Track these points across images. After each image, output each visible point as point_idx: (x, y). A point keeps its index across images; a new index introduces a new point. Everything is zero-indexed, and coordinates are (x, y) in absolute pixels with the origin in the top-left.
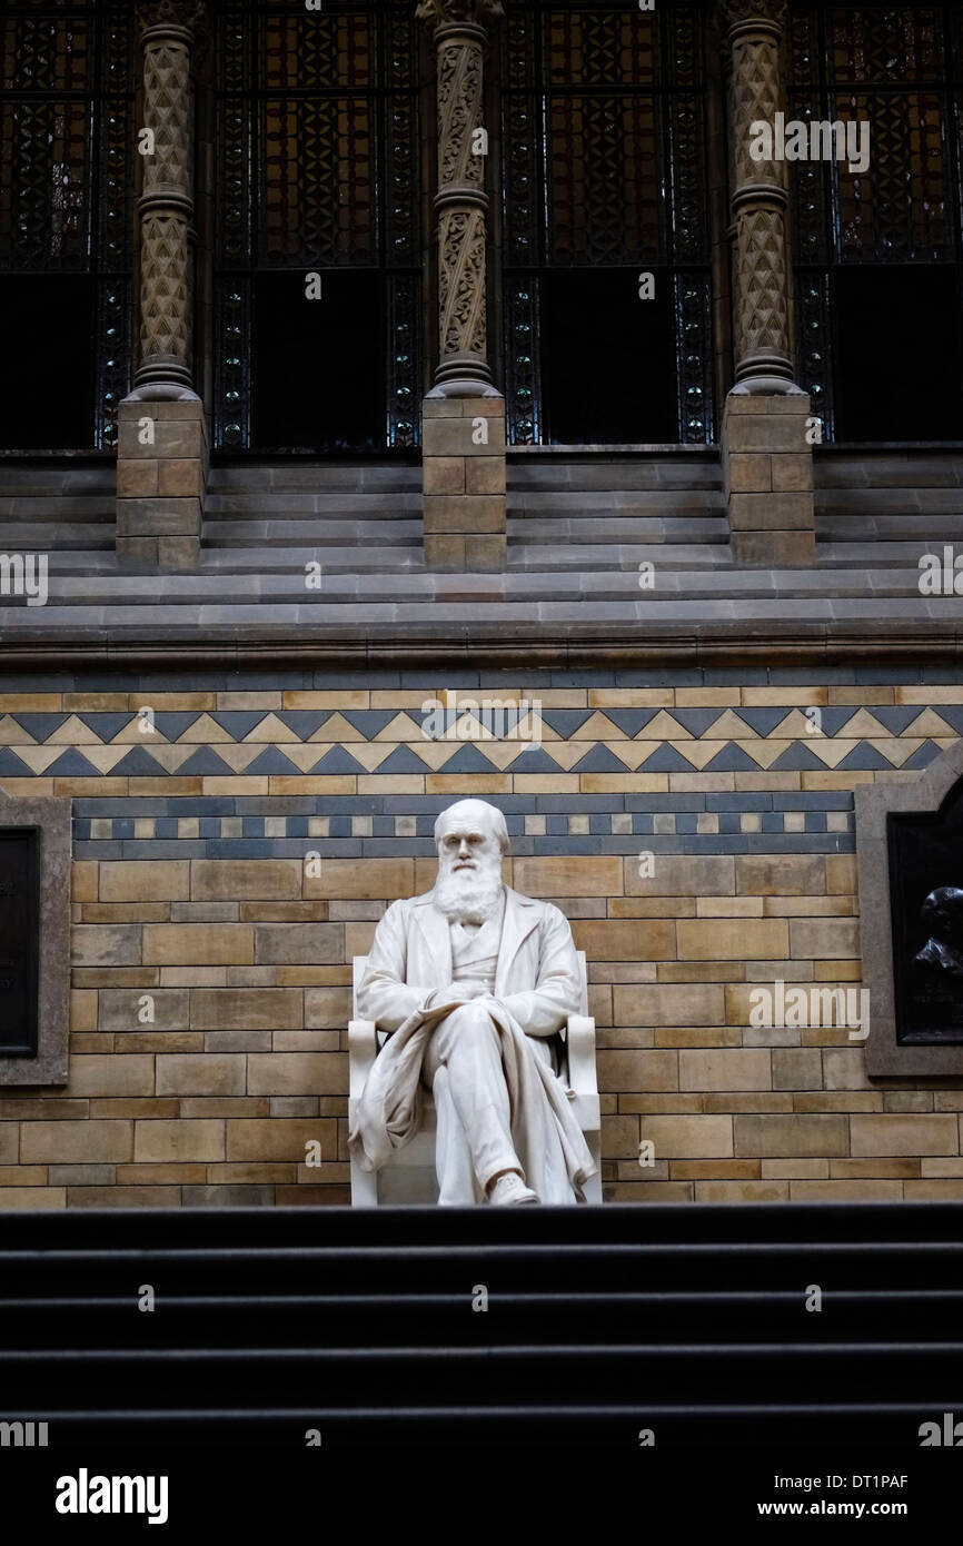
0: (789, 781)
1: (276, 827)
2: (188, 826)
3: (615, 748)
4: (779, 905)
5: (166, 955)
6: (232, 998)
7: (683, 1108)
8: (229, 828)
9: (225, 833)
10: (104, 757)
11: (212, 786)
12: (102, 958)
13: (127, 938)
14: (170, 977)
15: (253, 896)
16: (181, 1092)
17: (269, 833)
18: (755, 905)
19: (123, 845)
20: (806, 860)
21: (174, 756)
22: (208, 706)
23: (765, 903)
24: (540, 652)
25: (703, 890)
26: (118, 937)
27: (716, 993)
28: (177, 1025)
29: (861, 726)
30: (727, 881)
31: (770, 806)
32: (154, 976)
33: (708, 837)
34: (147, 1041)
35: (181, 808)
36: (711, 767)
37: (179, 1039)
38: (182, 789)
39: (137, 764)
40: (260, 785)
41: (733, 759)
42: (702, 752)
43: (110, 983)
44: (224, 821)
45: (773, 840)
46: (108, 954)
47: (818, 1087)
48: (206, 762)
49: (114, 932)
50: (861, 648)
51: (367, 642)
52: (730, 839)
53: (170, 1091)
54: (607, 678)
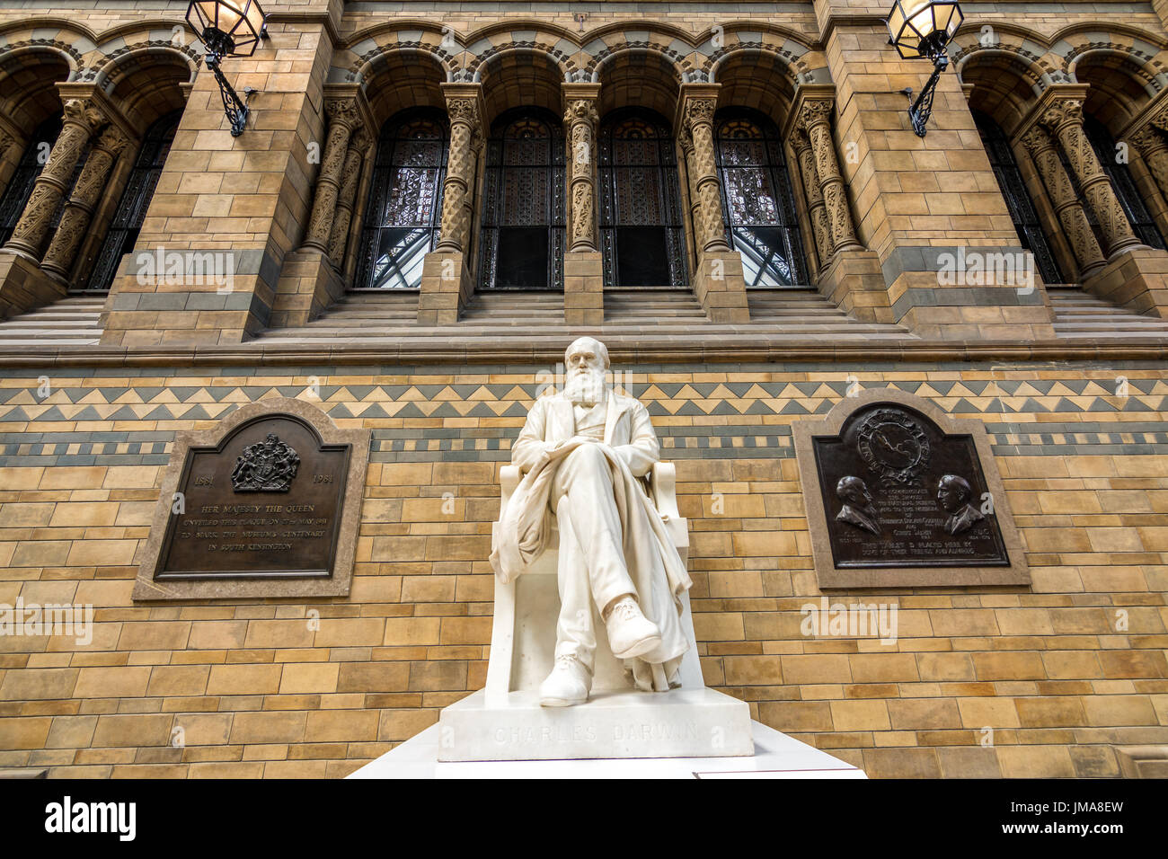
0: (756, 420)
1: (481, 444)
2: (434, 444)
3: (663, 403)
4: (757, 487)
5: (415, 516)
6: (450, 541)
7: (713, 608)
8: (456, 445)
9: (453, 448)
10: (392, 408)
11: (449, 423)
12: (378, 518)
13: (394, 507)
14: (416, 529)
15: (466, 483)
16: (415, 600)
17: (478, 447)
18: (744, 487)
19: (397, 454)
20: (769, 462)
21: (429, 407)
22: (450, 382)
23: (750, 485)
24: (623, 355)
25: (716, 478)
26: (389, 506)
27: (727, 536)
28: (418, 558)
29: (790, 392)
30: (727, 473)
31: (748, 433)
32: (407, 529)
33: (716, 450)
34: (398, 568)
35: (431, 434)
36: (714, 413)
37: (417, 567)
38: (431, 424)
39: (410, 412)
40: (474, 422)
41: (725, 409)
42: (709, 405)
43: (381, 533)
44: (454, 441)
45: (750, 450)
46: (382, 516)
47: (791, 595)
48: (447, 410)
49: (387, 502)
50: (788, 353)
51: (534, 350)
52: (727, 451)
53: (409, 599)
54: (657, 368)
